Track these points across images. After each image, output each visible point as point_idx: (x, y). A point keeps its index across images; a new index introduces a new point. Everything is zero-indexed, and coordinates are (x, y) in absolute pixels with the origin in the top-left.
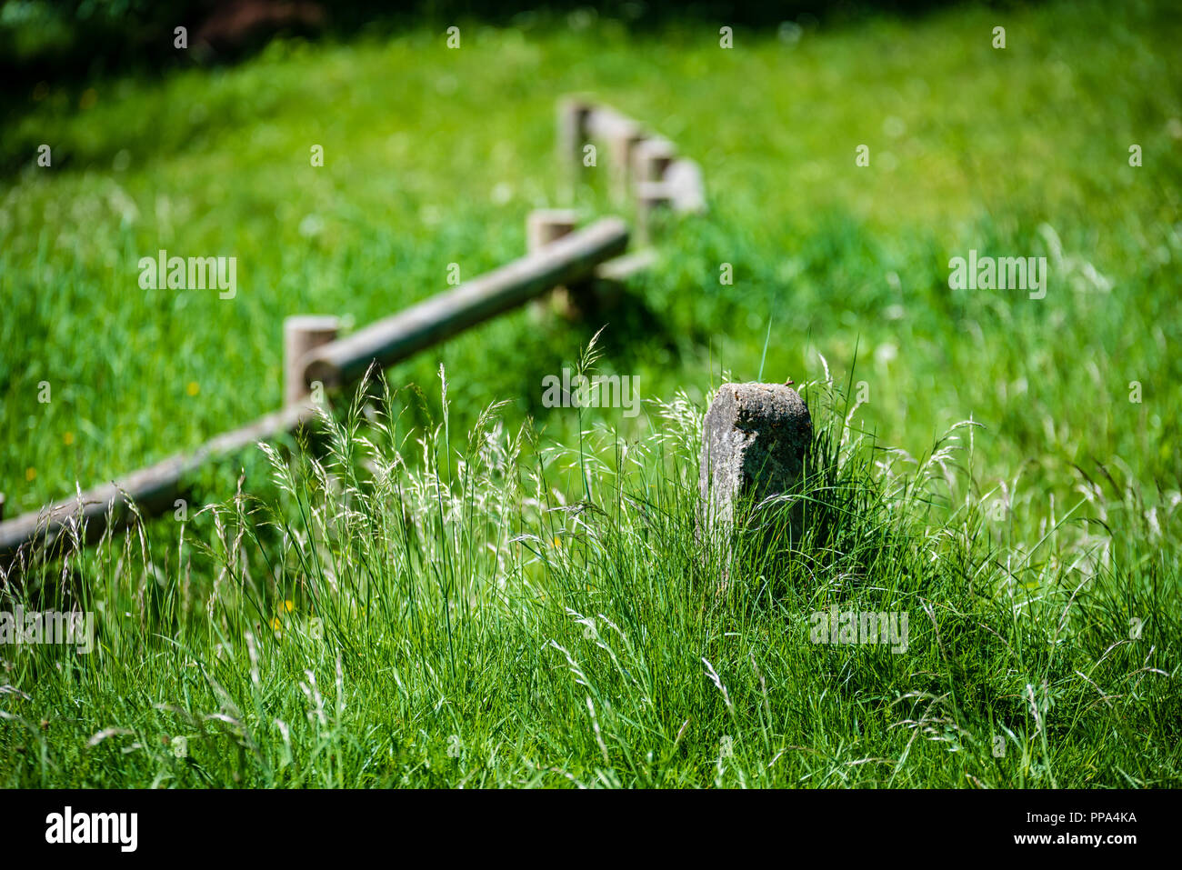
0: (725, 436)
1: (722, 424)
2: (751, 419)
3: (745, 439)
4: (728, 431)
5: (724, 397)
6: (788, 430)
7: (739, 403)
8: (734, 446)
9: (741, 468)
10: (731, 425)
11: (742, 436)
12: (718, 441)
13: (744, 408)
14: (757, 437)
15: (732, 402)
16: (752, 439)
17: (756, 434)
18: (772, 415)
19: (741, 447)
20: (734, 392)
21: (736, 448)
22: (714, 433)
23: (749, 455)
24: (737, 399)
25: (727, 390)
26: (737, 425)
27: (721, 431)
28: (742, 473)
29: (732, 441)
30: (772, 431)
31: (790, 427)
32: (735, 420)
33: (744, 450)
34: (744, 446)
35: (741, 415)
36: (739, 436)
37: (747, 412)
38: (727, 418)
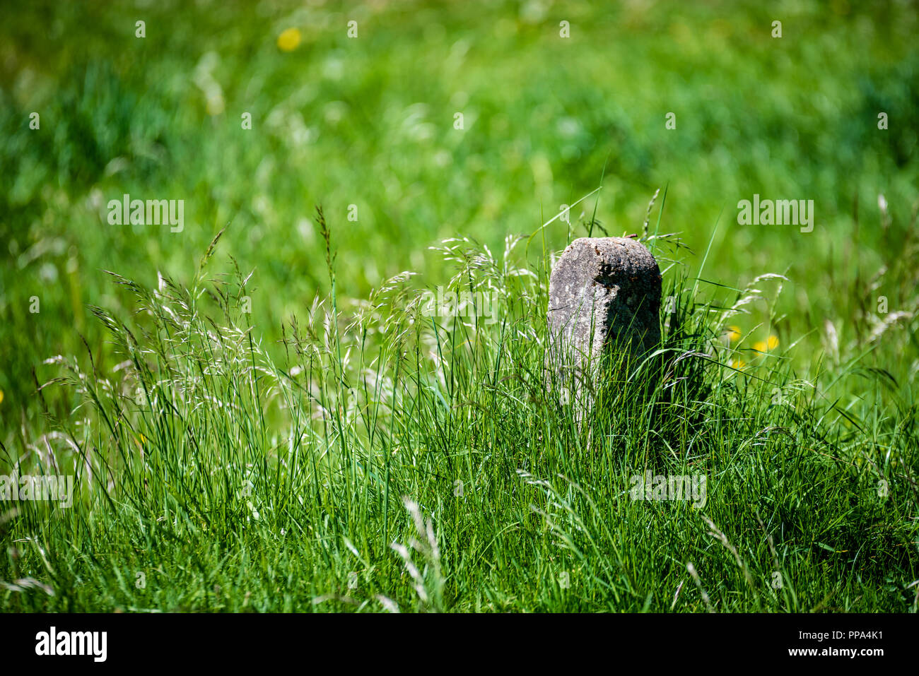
0: (582, 291)
1: (577, 279)
2: (612, 273)
3: (607, 294)
4: (586, 286)
5: (579, 252)
6: (643, 283)
7: (601, 258)
8: (594, 301)
9: (604, 322)
10: (590, 279)
11: (604, 290)
12: (572, 296)
13: (606, 262)
14: (618, 291)
15: (591, 256)
16: (613, 294)
17: (617, 287)
18: (630, 269)
19: (605, 302)
20: (593, 246)
21: (598, 302)
22: (567, 288)
23: (612, 308)
24: (598, 254)
25: (584, 244)
26: (598, 280)
27: (576, 286)
28: (605, 328)
29: (593, 295)
30: (630, 285)
31: (645, 280)
32: (596, 274)
33: (607, 305)
34: (607, 301)
35: (602, 270)
36: (600, 291)
37: (609, 266)
38: (584, 272)
